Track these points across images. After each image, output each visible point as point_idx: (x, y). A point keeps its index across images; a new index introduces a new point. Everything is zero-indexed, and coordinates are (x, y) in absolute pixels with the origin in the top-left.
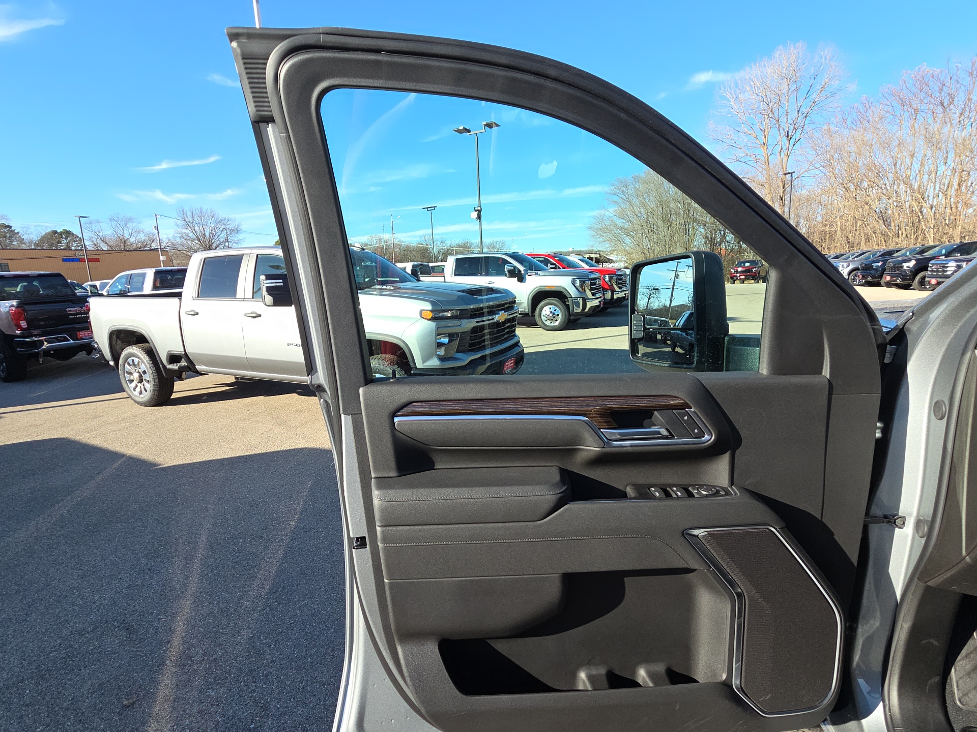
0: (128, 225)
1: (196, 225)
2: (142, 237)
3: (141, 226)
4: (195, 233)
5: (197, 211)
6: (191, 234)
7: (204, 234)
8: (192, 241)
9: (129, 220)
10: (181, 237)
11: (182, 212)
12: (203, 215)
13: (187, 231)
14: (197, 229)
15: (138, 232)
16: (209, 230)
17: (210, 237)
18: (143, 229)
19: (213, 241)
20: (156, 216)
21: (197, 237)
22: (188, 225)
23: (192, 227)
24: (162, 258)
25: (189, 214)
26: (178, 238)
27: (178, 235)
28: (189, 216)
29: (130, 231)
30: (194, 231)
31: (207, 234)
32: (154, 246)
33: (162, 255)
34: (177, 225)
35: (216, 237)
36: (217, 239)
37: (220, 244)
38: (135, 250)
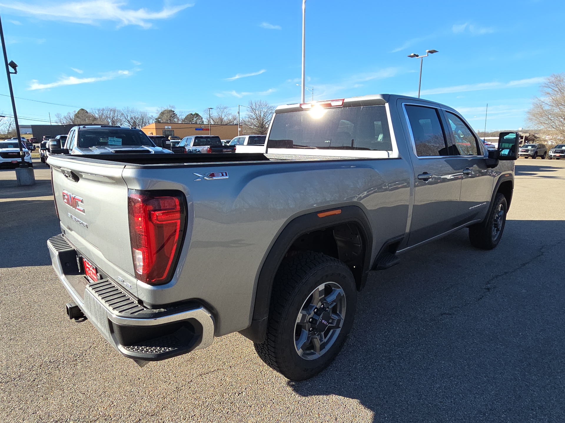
0: (224, 111)
1: (257, 111)
2: (230, 117)
3: (230, 112)
4: (256, 115)
5: (258, 103)
6: (254, 116)
7: (260, 116)
8: (254, 119)
9: (225, 108)
10: (249, 118)
11: (250, 103)
12: (261, 104)
13: (252, 114)
14: (257, 112)
15: (229, 114)
16: (263, 113)
17: (263, 117)
19: (265, 119)
20: (239, 106)
21: (257, 117)
22: (253, 110)
23: (255, 112)
24: (239, 129)
25: (254, 104)
26: (247, 118)
27: (247, 116)
28: (254, 105)
29: (225, 114)
30: (255, 114)
31: (262, 116)
32: (235, 122)
34: (248, 111)
35: (266, 118)
36: (267, 119)
37: (268, 122)
38: (226, 125)
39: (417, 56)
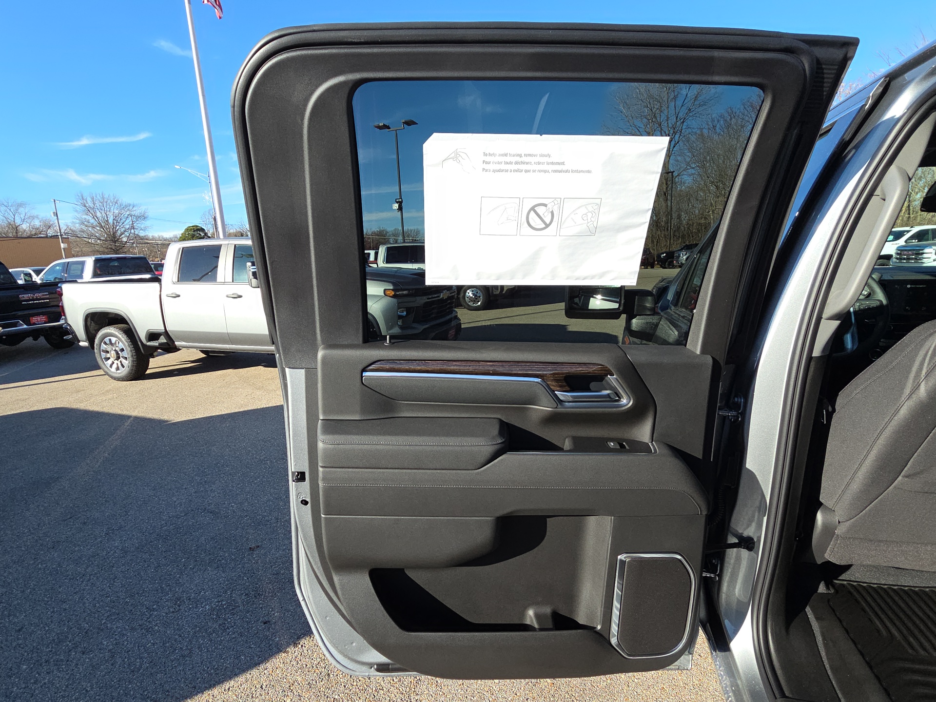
0: (19, 211)
1: (98, 212)
2: (37, 223)
3: (35, 213)
4: (97, 220)
5: (98, 196)
6: (92, 221)
7: (107, 221)
8: (94, 227)
9: (21, 205)
10: (82, 223)
11: (81, 198)
12: (106, 200)
13: (88, 217)
14: (99, 214)
15: (33, 217)
16: (112, 216)
17: (113, 223)
18: (37, 215)
19: (118, 227)
20: (55, 201)
21: (100, 223)
22: (88, 210)
23: (93, 213)
24: (62, 245)
25: (89, 200)
26: (77, 225)
27: (78, 221)
28: (89, 202)
29: (22, 216)
30: (95, 218)
31: (111, 221)
32: (50, 233)
33: (62, 242)
34: (76, 211)
35: (120, 225)
36: (122, 226)
37: (125, 231)
38: (29, 237)
39: (388, 127)
